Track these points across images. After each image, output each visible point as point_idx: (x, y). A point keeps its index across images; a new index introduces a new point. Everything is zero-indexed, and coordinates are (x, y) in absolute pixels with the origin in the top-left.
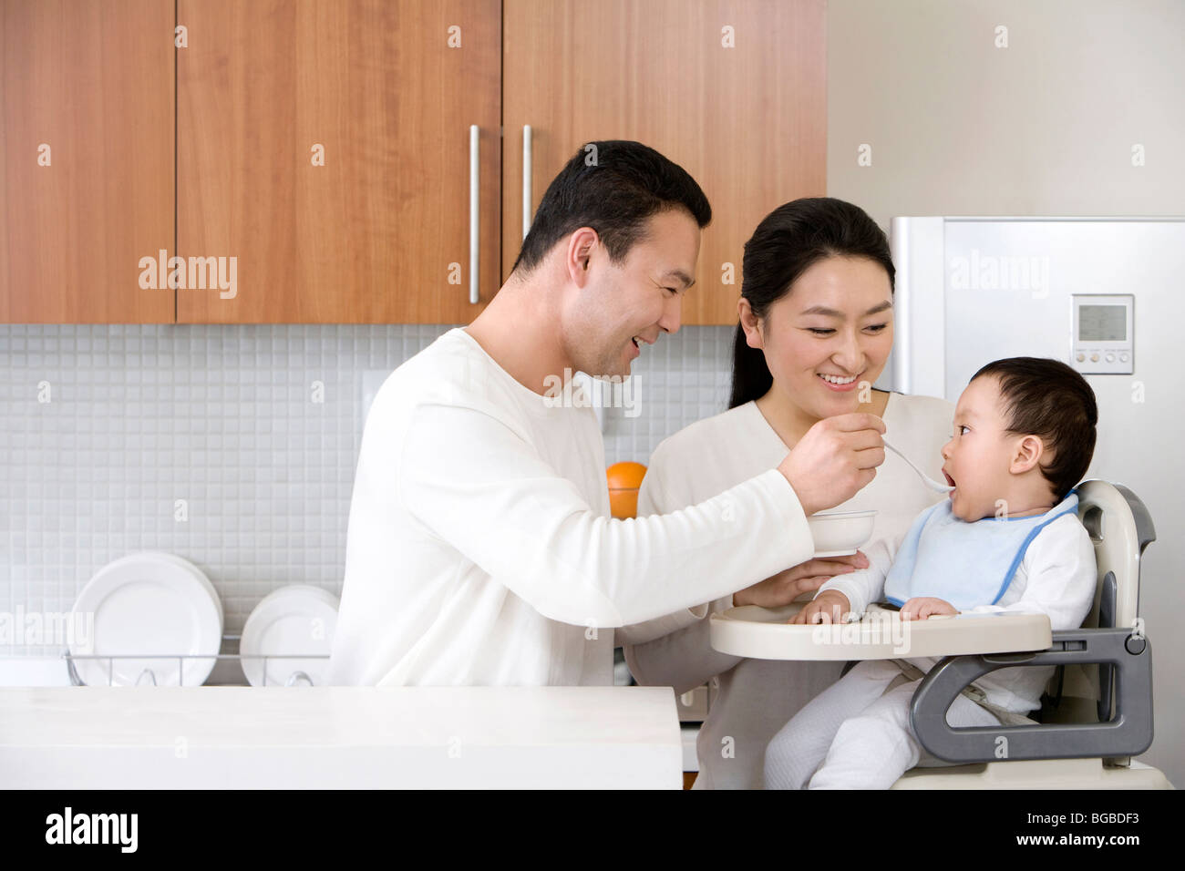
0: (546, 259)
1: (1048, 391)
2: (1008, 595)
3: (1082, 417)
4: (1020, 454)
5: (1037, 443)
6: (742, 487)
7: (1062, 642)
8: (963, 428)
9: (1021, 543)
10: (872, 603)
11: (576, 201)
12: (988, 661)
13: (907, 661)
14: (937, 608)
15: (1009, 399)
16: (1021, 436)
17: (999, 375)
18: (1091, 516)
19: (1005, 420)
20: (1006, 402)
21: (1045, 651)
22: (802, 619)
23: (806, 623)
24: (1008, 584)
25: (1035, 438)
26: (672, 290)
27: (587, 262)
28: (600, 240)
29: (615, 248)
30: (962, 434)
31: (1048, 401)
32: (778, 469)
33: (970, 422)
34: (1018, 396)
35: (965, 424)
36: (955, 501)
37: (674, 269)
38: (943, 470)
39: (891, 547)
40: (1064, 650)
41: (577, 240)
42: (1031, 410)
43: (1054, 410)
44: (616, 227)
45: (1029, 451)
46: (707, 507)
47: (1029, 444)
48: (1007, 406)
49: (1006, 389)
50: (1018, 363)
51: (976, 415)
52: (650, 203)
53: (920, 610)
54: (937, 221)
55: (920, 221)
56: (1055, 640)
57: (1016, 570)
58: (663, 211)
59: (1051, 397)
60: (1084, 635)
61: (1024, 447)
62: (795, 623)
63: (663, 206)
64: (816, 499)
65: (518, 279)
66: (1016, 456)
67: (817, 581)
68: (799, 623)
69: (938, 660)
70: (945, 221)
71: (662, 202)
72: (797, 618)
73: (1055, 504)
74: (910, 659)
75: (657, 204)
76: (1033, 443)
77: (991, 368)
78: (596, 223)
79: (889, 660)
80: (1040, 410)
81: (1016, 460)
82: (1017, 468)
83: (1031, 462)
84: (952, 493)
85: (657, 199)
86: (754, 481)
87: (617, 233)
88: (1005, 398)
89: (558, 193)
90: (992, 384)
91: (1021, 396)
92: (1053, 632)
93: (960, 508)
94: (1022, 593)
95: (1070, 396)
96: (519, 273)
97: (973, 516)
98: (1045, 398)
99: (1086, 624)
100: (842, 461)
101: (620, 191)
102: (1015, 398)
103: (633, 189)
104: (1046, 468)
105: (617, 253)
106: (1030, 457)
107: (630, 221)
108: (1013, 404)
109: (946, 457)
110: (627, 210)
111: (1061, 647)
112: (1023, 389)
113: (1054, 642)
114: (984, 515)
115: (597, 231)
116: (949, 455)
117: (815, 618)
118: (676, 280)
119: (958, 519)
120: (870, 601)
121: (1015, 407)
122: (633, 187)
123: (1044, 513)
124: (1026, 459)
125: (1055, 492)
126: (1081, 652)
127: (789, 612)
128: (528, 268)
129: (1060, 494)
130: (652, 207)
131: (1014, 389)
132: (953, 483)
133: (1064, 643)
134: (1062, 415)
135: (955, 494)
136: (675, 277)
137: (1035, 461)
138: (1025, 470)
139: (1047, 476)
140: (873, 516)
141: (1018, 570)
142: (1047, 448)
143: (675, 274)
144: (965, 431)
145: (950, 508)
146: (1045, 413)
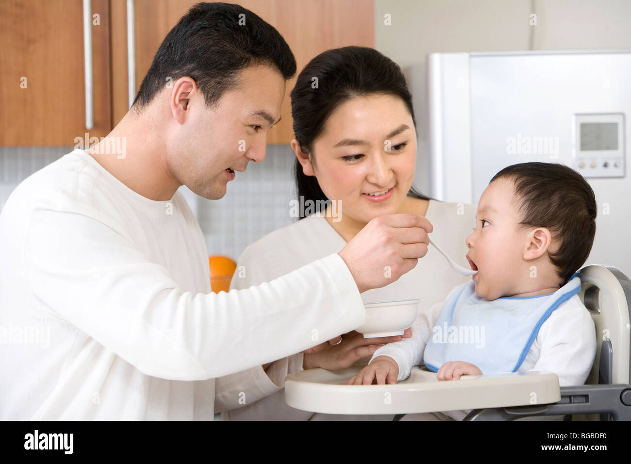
0: (156, 98)
1: (555, 191)
2: (525, 366)
3: (584, 212)
4: (532, 244)
5: (546, 234)
6: (308, 268)
7: (568, 396)
8: (484, 221)
9: (534, 324)
10: (414, 366)
11: (183, 52)
12: (509, 412)
13: (443, 413)
14: (467, 370)
15: (522, 197)
16: (532, 228)
17: (515, 177)
18: (590, 294)
19: (519, 214)
20: (520, 200)
21: (555, 404)
22: (359, 380)
23: (362, 384)
24: (525, 357)
25: (544, 230)
26: (257, 127)
27: (187, 103)
28: (198, 88)
29: (210, 95)
30: (483, 227)
31: (556, 199)
32: (338, 254)
33: (491, 216)
34: (530, 195)
35: (486, 218)
36: (477, 282)
37: (258, 110)
38: (467, 257)
39: (430, 320)
40: (571, 402)
41: (180, 86)
42: (541, 207)
43: (560, 206)
44: (212, 77)
45: (539, 241)
46: (278, 284)
47: (539, 235)
48: (520, 203)
49: (520, 189)
50: (530, 167)
51: (495, 211)
52: (242, 59)
53: (454, 371)
54: (464, 57)
55: (448, 56)
56: (564, 394)
57: (530, 346)
58: (252, 66)
59: (558, 196)
60: (587, 390)
61: (535, 237)
62: (353, 384)
63: (252, 62)
64: (367, 280)
65: (135, 112)
66: (528, 245)
67: (372, 349)
68: (357, 384)
69: (469, 412)
70: (471, 56)
71: (253, 59)
72: (355, 379)
73: (561, 286)
74: (446, 412)
75: (248, 61)
76: (542, 234)
77: (507, 172)
78: (196, 73)
79: (431, 413)
80: (549, 206)
81: (529, 249)
82: (529, 255)
83: (541, 250)
84: (474, 276)
85: (248, 56)
86: (318, 263)
87: (212, 82)
88: (519, 197)
89: (170, 44)
90: (508, 185)
91: (533, 195)
92: (562, 388)
93: (482, 289)
94: (535, 363)
95: (573, 195)
96: (137, 107)
97: (493, 295)
98: (552, 197)
99: (589, 381)
100: (389, 251)
101: (218, 48)
102: (528, 197)
103: (229, 47)
104: (554, 255)
105: (211, 98)
106: (540, 246)
107: (223, 73)
108: (526, 201)
109: (469, 246)
110: (221, 64)
111: (568, 400)
112: (533, 189)
113: (562, 397)
114: (501, 294)
115: (195, 80)
116: (472, 243)
117: (369, 378)
118: (260, 118)
119: (480, 298)
120: (414, 365)
121: (528, 203)
122: (228, 45)
123: (552, 293)
124: (537, 248)
125: (561, 275)
126: (585, 404)
127: (350, 374)
128: (143, 104)
129: (565, 278)
130: (243, 62)
131: (527, 189)
132: (475, 268)
133: (570, 397)
134: (567, 211)
135: (477, 277)
136: (258, 116)
137: (545, 249)
138: (536, 257)
139: (555, 262)
140: (417, 303)
141: (533, 345)
142: (555, 238)
143: (259, 114)
144: (486, 224)
145: (473, 288)
146: (552, 209)
